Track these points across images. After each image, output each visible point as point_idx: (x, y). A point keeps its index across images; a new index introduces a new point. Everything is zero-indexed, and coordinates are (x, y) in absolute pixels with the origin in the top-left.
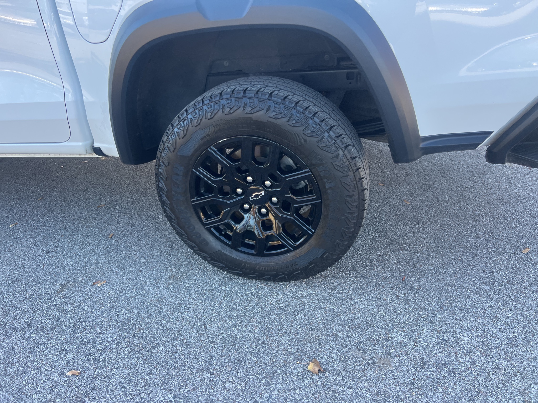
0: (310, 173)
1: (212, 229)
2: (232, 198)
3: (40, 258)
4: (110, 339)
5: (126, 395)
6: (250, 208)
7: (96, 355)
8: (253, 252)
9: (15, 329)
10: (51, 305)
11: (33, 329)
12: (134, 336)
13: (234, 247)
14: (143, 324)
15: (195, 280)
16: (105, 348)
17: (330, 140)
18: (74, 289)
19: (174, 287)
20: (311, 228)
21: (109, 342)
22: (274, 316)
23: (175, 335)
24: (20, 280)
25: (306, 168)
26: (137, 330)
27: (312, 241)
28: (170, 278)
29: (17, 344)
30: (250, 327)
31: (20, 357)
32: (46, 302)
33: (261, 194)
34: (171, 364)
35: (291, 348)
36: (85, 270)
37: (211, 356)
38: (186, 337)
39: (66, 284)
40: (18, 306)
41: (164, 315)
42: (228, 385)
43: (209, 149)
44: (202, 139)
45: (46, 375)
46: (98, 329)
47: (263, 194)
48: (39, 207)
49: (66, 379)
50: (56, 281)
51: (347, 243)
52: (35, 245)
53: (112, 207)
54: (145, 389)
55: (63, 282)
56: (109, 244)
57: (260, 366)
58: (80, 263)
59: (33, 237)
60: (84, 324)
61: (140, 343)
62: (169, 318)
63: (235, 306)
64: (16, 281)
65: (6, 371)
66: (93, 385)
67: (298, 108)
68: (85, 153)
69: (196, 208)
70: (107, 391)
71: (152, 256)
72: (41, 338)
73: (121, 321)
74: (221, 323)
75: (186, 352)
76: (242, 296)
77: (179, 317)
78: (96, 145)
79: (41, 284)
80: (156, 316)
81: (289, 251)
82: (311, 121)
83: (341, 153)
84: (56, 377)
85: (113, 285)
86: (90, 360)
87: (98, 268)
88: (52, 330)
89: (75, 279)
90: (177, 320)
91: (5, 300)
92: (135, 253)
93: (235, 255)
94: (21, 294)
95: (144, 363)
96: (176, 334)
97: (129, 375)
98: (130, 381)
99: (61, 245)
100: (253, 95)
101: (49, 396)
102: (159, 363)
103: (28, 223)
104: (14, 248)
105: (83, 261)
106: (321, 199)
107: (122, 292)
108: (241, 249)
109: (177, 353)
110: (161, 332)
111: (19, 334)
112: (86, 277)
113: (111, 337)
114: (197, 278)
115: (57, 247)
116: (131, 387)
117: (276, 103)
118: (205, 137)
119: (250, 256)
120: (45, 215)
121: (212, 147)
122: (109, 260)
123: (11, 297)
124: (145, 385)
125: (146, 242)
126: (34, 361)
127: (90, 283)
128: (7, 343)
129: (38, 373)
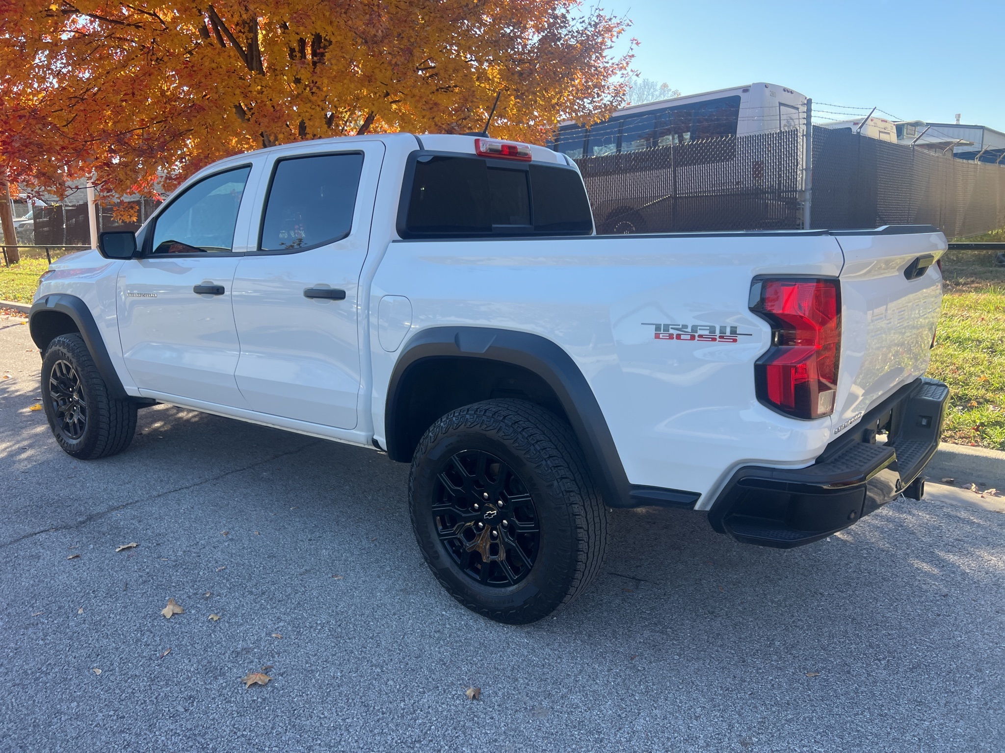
0: (530, 499)
1: (445, 542)
2: (467, 512)
3: (301, 543)
4: (319, 622)
5: (307, 663)
6: (484, 526)
7: (302, 629)
8: (478, 578)
9: (251, 593)
10: (289, 583)
11: (266, 596)
12: (340, 625)
13: (462, 567)
14: (352, 620)
15: (423, 598)
16: (311, 627)
17: (546, 469)
18: (314, 576)
19: (399, 599)
20: (529, 561)
21: (317, 623)
22: (472, 648)
23: (373, 636)
24: (275, 557)
25: (527, 493)
26: (345, 622)
27: (530, 577)
28: (401, 590)
29: (247, 603)
30: (442, 650)
31: (244, 613)
32: (286, 579)
33: (494, 513)
34: (355, 654)
35: (466, 676)
36: (332, 563)
37: (391, 660)
38: (381, 640)
39: (310, 571)
40: (263, 576)
41: (375, 618)
42: (391, 683)
43: (452, 457)
44: (447, 446)
45: (257, 631)
46: (315, 612)
47: (495, 514)
48: (325, 497)
49: (270, 638)
50: (303, 566)
51: (561, 586)
52: (303, 530)
53: (392, 514)
54: (324, 664)
55: (308, 568)
56: (367, 547)
57: (428, 679)
58: (332, 556)
59: (305, 523)
60: (306, 605)
61: (341, 633)
62: (378, 621)
63: (442, 630)
64: (272, 556)
65: (230, 619)
66: (287, 648)
67: (524, 433)
68: (366, 443)
69: (435, 514)
70: (295, 655)
71: (397, 568)
72: (267, 604)
73: (336, 612)
74: (419, 639)
75: (373, 650)
76: (455, 624)
77: (387, 623)
78: (375, 437)
79: (290, 565)
80: (367, 617)
81: (509, 585)
82: (532, 448)
83: (555, 483)
84: (263, 635)
85: (348, 582)
86: (295, 631)
87: (345, 564)
88: (279, 601)
89: (319, 568)
90: (383, 625)
91: (255, 569)
92: (385, 561)
93: (461, 576)
94: (270, 568)
95: (335, 647)
96: (375, 635)
97: (318, 651)
98: (316, 655)
99: (325, 537)
100: (491, 415)
101: (251, 645)
102: (346, 650)
103: (309, 509)
104: (285, 528)
105: (335, 555)
106: (539, 529)
107: (351, 590)
108: (468, 571)
109: (366, 648)
110: (364, 630)
111: (252, 597)
112: (330, 569)
113: (321, 620)
114: (425, 597)
115: (321, 537)
116: (313, 659)
117: (507, 425)
118: (449, 445)
119: (474, 582)
120: (327, 506)
121: (455, 455)
122: (358, 561)
123: (261, 568)
124: (325, 661)
125: (402, 553)
126: (253, 619)
127: (330, 575)
128: (241, 601)
129: (252, 628)
